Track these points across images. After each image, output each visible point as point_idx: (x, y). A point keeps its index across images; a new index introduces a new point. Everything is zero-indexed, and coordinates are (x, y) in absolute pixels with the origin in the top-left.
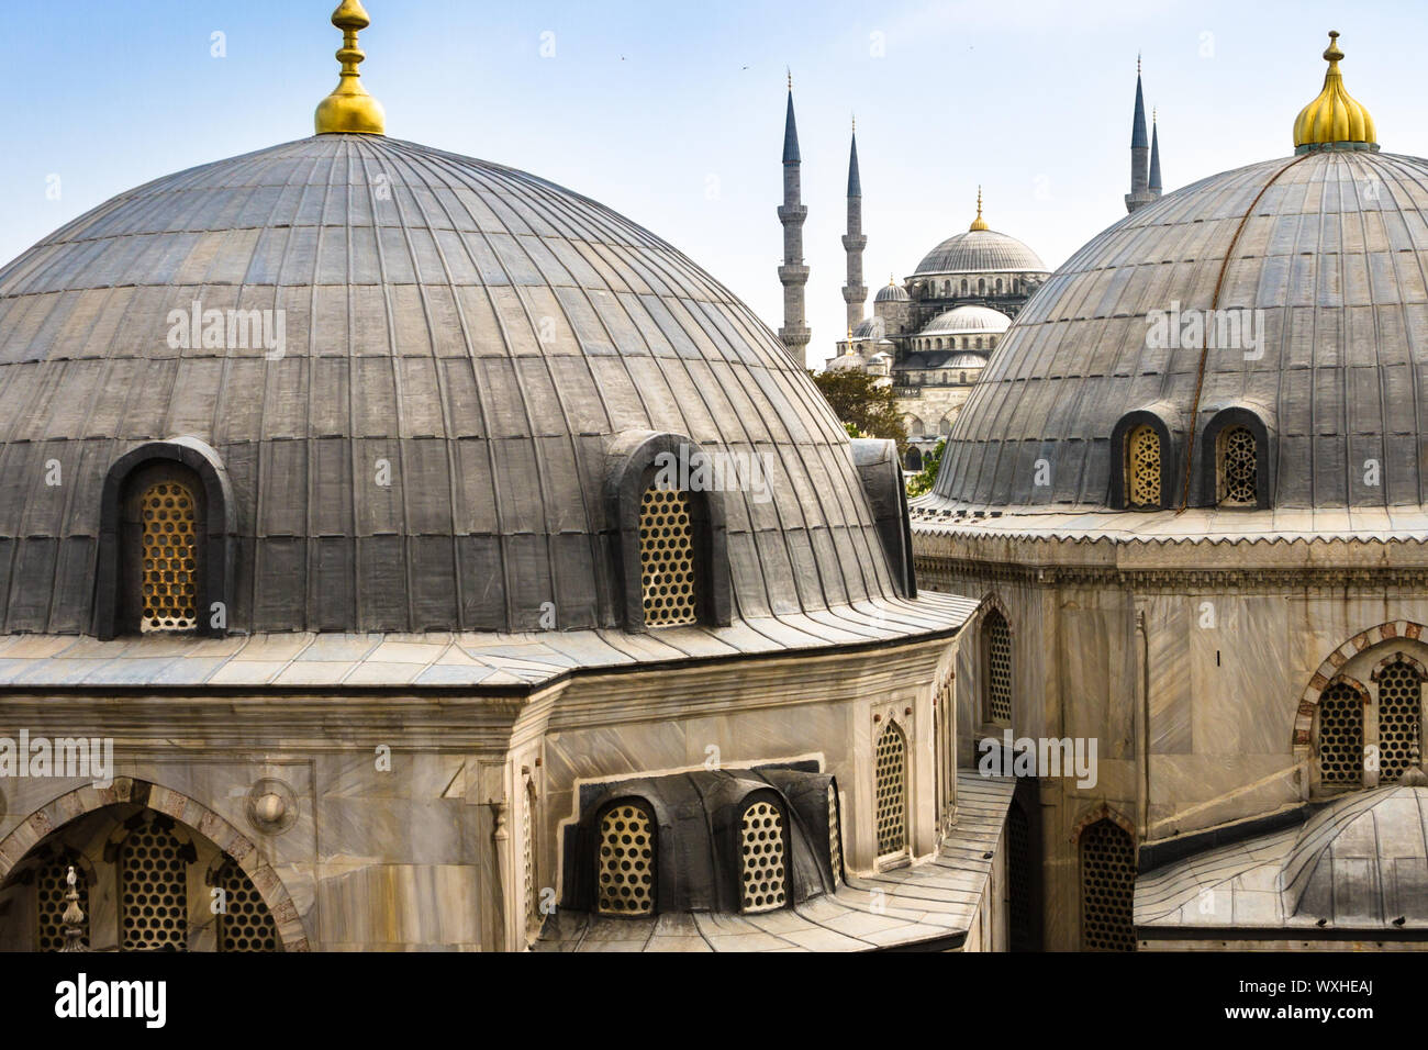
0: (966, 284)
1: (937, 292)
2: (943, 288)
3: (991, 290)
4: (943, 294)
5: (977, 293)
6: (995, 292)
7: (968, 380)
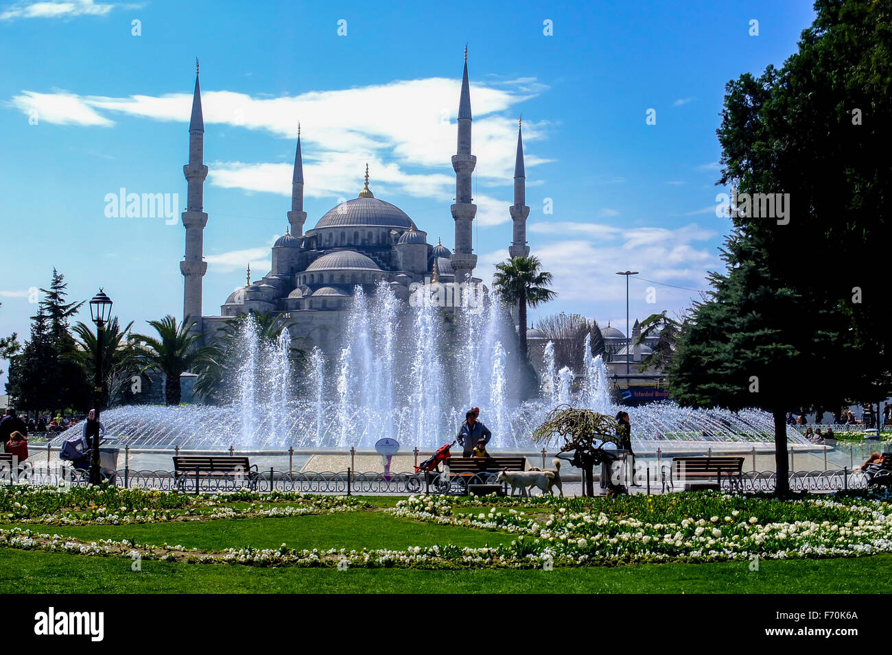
0: (344, 236)
1: (323, 242)
2: (328, 239)
3: (363, 240)
4: (327, 243)
5: (352, 243)
6: (366, 242)
7: (328, 306)
